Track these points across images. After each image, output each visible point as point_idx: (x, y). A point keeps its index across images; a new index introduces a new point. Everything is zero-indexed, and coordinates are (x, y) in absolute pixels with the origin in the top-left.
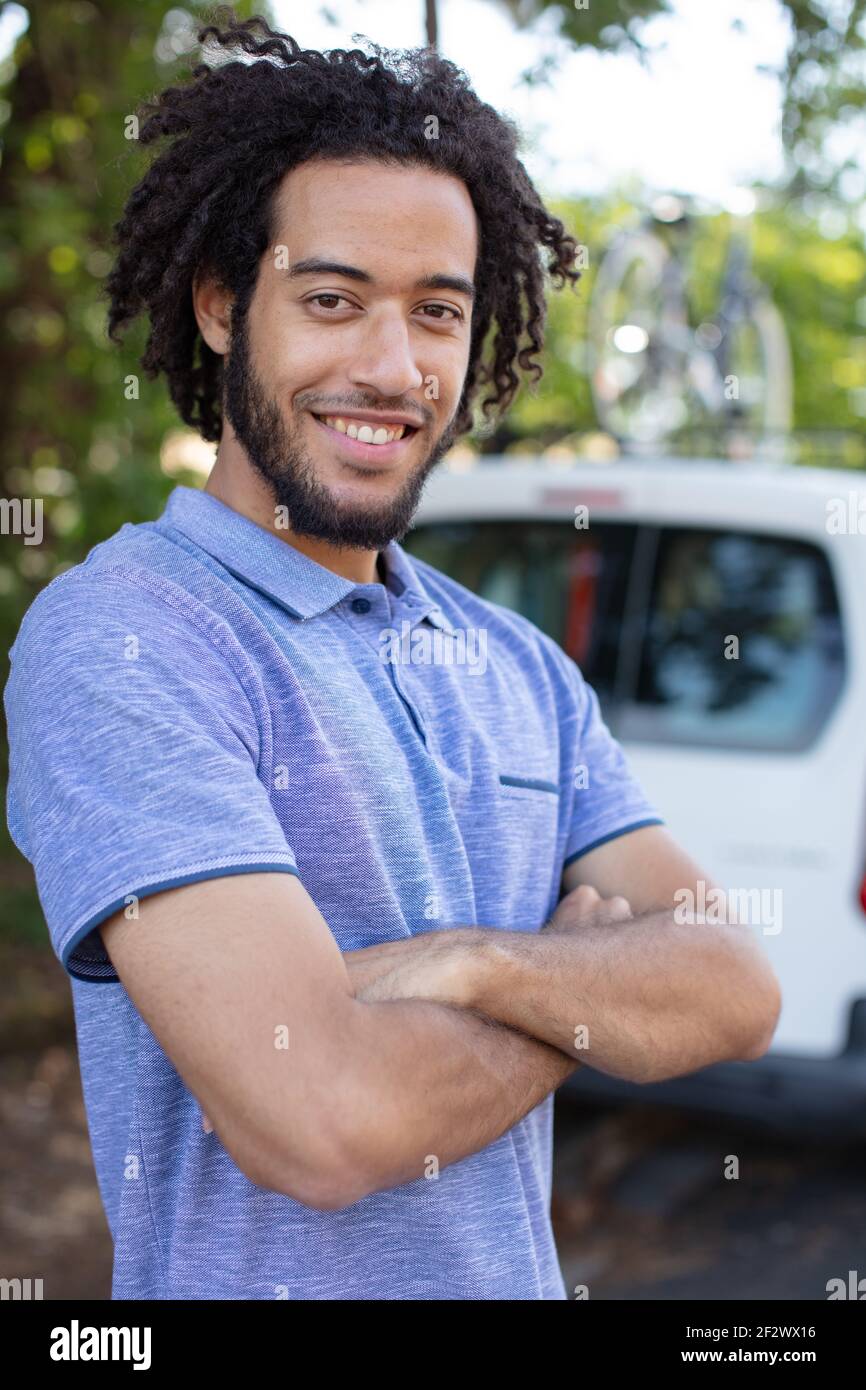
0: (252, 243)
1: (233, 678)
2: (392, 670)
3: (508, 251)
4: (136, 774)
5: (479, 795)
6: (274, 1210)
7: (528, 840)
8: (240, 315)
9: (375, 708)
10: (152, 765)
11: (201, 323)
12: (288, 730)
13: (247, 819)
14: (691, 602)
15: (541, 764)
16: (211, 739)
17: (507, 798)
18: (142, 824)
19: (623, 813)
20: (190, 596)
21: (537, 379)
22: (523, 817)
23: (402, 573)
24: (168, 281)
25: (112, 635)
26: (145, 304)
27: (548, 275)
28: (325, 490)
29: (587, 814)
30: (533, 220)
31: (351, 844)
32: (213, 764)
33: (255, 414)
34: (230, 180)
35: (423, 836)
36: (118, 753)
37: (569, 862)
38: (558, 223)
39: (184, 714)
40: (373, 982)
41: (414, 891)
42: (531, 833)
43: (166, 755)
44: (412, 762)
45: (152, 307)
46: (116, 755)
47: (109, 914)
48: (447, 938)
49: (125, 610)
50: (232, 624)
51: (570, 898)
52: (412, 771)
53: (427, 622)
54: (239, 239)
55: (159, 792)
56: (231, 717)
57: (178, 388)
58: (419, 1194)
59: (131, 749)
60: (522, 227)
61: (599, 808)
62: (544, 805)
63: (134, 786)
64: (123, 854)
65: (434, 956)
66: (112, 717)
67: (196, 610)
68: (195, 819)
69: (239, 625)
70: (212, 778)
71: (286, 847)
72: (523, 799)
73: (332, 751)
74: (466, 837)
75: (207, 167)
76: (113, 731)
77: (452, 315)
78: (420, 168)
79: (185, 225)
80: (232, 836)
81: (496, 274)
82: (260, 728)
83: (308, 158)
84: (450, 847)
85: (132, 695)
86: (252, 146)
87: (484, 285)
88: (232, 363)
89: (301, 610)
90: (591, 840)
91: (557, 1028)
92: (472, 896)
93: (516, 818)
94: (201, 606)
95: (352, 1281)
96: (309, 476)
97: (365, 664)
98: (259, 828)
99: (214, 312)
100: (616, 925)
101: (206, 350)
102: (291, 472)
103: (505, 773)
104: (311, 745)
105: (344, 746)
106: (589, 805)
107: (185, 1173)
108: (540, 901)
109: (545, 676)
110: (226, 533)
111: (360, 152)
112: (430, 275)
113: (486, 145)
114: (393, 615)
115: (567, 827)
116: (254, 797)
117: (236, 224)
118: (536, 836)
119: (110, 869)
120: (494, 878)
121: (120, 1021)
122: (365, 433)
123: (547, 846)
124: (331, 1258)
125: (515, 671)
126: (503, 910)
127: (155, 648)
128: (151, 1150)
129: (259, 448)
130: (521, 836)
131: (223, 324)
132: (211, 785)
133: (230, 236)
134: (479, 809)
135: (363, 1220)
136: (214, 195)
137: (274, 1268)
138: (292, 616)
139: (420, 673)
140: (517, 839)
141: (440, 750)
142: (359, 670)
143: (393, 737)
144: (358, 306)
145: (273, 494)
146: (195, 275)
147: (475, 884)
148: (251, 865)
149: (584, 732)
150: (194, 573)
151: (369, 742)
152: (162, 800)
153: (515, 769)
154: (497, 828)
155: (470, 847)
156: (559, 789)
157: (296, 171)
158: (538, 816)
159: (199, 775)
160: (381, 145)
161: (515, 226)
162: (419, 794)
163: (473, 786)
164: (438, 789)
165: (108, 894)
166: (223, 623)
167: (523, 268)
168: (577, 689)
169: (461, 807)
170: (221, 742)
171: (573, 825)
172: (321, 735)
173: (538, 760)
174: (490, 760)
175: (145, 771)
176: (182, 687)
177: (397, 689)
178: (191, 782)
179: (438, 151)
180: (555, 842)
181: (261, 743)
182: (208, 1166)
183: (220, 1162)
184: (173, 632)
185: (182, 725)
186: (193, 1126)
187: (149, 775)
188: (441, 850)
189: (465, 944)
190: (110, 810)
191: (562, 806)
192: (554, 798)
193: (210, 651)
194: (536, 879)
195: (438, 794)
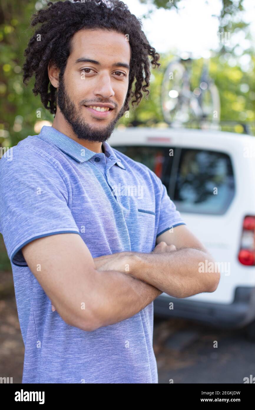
0: (65, 54)
1: (61, 178)
2: (107, 178)
3: (139, 57)
4: (33, 204)
5: (132, 215)
6: (72, 334)
7: (147, 228)
8: (61, 75)
9: (102, 189)
10: (37, 202)
11: (50, 79)
12: (77, 194)
13: (65, 218)
14: (190, 171)
15: (150, 206)
16: (55, 195)
17: (140, 216)
18: (34, 219)
19: (174, 221)
20: (48, 154)
21: (148, 94)
22: (145, 221)
23: (109, 151)
24: (41, 65)
25: (26, 164)
26: (34, 72)
27: (151, 64)
28: (88, 125)
29: (163, 221)
30: (147, 48)
31: (95, 227)
32: (55, 202)
33: (67, 105)
34: (58, 36)
35: (116, 226)
36: (28, 198)
37: (158, 236)
38: (154, 49)
39: (47, 187)
40: (101, 266)
41: (113, 241)
42: (147, 226)
43: (41, 199)
44: (112, 204)
45: (36, 73)
46: (27, 199)
47: (25, 244)
48: (123, 254)
49: (29, 157)
50: (61, 163)
51: (158, 245)
52: (113, 207)
53: (116, 165)
54: (61, 53)
55: (40, 210)
56: (60, 188)
57: (44, 98)
58: (114, 330)
59: (31, 197)
60: (143, 50)
61: (167, 220)
62: (151, 218)
63: (32, 208)
64: (29, 227)
65: (119, 259)
66: (26, 188)
67: (50, 158)
68: (50, 217)
69: (62, 163)
70: (55, 206)
71: (76, 226)
72: (145, 216)
73: (89, 200)
74: (128, 227)
75: (52, 32)
76: (26, 192)
77: (123, 75)
78: (114, 32)
79: (46, 49)
80: (61, 223)
81: (136, 63)
82: (69, 192)
83: (81, 29)
84: (124, 229)
85: (32, 182)
86: (65, 25)
87: (133, 67)
88: (59, 90)
89: (80, 160)
90: (164, 229)
91: (155, 281)
92: (130, 244)
93: (143, 222)
94: (51, 157)
95: (94, 355)
96: (83, 122)
97: (99, 176)
98: (68, 221)
99: (54, 76)
100: (172, 252)
101: (52, 86)
102: (77, 121)
103: (140, 208)
104: (83, 198)
105: (92, 199)
106: (164, 219)
107: (46, 323)
108: (150, 246)
109: (151, 181)
110: (58, 139)
111: (96, 27)
112: (117, 63)
113: (132, 25)
114: (107, 162)
115: (158, 225)
116: (67, 212)
117: (60, 48)
118: (149, 227)
119: (25, 232)
120: (136, 239)
121: (28, 280)
122: (98, 109)
123: (152, 230)
124: (88, 348)
125: (142, 180)
126: (139, 248)
127: (38, 168)
128: (37, 317)
129: (67, 115)
130: (144, 227)
131: (56, 79)
132: (54, 208)
133: (59, 52)
134: (132, 218)
135: (98, 338)
136: (54, 40)
137: (72, 351)
138: (77, 162)
139: (115, 180)
140: (143, 227)
141: (120, 201)
142: (97, 178)
143: (107, 197)
144: (96, 72)
145: (72, 128)
146: (49, 64)
147: (131, 240)
148: (66, 231)
149: (162, 198)
150: (49, 148)
151: (100, 198)
152: (40, 212)
153: (142, 208)
154: (138, 224)
155: (130, 230)
156: (155, 214)
157: (78, 33)
158: (149, 221)
159: (51, 205)
160: (102, 25)
161: (141, 49)
162: (115, 214)
163: (130, 212)
164: (120, 212)
165: (24, 239)
166: (57, 162)
167: (144, 62)
168: (160, 185)
169: (127, 218)
170: (57, 196)
171: (159, 224)
172: (86, 195)
173: (149, 205)
174: (135, 204)
175: (35, 204)
176: (46, 180)
177: (108, 183)
178: (49, 207)
179: (119, 27)
180: (154, 229)
181: (69, 197)
182: (53, 321)
183: (56, 320)
184: (43, 164)
185: (46, 190)
186: (49, 310)
187: (37, 205)
188: (121, 230)
189: (128, 255)
190: (25, 215)
191: (156, 219)
192: (154, 216)
193: (54, 170)
194: (148, 240)
195: (120, 214)
